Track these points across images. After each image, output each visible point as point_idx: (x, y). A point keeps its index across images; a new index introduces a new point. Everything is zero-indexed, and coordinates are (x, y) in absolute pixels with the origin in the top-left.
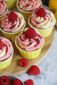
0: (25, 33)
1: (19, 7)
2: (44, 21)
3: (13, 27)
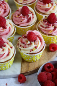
0: (47, 20)
1: (18, 3)
2: (52, 6)
3: (30, 20)
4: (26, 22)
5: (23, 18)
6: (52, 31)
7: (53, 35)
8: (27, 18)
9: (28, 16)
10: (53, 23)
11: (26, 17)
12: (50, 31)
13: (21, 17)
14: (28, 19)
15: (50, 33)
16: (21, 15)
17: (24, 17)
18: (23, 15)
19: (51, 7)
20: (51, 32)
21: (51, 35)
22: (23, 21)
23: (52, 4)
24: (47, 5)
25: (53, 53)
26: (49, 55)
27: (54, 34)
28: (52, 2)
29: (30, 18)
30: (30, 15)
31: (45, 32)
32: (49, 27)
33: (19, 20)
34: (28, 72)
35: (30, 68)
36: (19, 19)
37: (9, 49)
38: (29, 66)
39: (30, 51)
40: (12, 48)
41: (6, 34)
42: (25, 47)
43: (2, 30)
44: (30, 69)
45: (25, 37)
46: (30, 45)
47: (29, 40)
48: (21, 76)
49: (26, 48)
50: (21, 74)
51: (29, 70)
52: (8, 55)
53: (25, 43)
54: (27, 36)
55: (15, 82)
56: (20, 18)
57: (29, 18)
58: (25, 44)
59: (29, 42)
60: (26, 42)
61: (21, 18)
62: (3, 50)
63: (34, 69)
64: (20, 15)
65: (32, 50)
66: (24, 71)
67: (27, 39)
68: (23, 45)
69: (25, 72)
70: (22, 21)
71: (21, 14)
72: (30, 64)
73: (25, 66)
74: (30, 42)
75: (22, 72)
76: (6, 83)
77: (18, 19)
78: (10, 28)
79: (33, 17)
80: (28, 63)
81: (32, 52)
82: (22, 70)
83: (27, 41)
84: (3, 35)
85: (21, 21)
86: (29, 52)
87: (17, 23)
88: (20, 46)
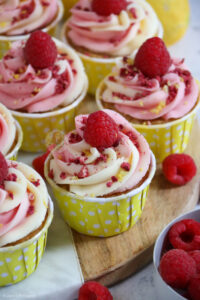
0: (135, 69)
2: (133, 21)
3: (66, 83)
4: (53, 91)
5: (38, 80)
6: (163, 103)
7: (172, 120)
8: (54, 76)
9: (57, 68)
10: (162, 74)
11: (50, 73)
12: (155, 106)
13: (30, 75)
14: (59, 82)
15: (157, 112)
16: (30, 69)
17: (43, 76)
18: (36, 68)
19: (132, 24)
20: (160, 107)
21: (162, 119)
22: (42, 92)
23: (133, 14)
24: (114, 18)
25: (182, 190)
26: (170, 201)
27: (173, 115)
28: (129, 7)
29: (65, 77)
30: (63, 65)
31: (137, 115)
32: (148, 93)
33: (25, 88)
34: (112, 269)
35: (114, 254)
36: (22, 85)
37: (28, 191)
38: (108, 251)
39: (109, 185)
40: (36, 184)
42: (85, 174)
44: (115, 258)
46: (102, 164)
47: (93, 146)
48: (91, 287)
51: (113, 263)
52: (31, 210)
53: (82, 158)
56: (25, 81)
57: (62, 75)
58: (83, 164)
59: (96, 153)
60: (83, 154)
61: (30, 81)
62: (11, 195)
63: (132, 257)
64: (24, 70)
65: (114, 179)
66: (96, 270)
67: (86, 141)
68: (75, 168)
69: (100, 274)
70: (35, 90)
71: (27, 64)
73: (94, 254)
74: (101, 150)
75: (91, 276)
77: (18, 86)
79: (75, 72)
80: (100, 242)
81: (115, 187)
82: (87, 269)
83: (89, 151)
85: (35, 93)
86: (102, 189)
87: (15, 102)
88: (63, 175)
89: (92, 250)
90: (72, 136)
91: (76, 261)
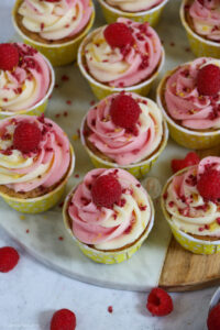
3: (219, 113)
4: (206, 115)
5: (197, 104)
8: (211, 104)
9: (217, 98)
13: (192, 98)
16: (194, 93)
17: (203, 102)
33: (186, 105)
34: (184, 284)
35: (191, 271)
36: (185, 102)
37: (134, 213)
38: (189, 267)
39: (200, 230)
40: (143, 208)
41: (135, 151)
42: (185, 213)
43: (123, 140)
44: (190, 276)
45: (193, 180)
46: (201, 212)
49: (188, 215)
50: (159, 286)
51: (187, 280)
52: (128, 230)
53: (188, 201)
54: (199, 178)
55: (138, 306)
56: (188, 99)
58: (187, 204)
59: (200, 202)
60: (192, 197)
61: (191, 102)
62: (115, 216)
63: (204, 280)
64: (190, 92)
65: (207, 227)
66: (171, 280)
67: (198, 188)
68: (179, 203)
69: (172, 284)
70: (192, 110)
71: (196, 85)
72: (195, 259)
73: (177, 263)
74: (205, 200)
75: (165, 283)
76: (110, 305)
77: (181, 101)
78: (149, 132)
80: (187, 255)
81: (205, 233)
83: (197, 195)
84: (122, 154)
85: (191, 113)
86: (194, 229)
87: (174, 112)
88: (172, 204)
89: (178, 259)
90: (191, 176)
91: (161, 265)
